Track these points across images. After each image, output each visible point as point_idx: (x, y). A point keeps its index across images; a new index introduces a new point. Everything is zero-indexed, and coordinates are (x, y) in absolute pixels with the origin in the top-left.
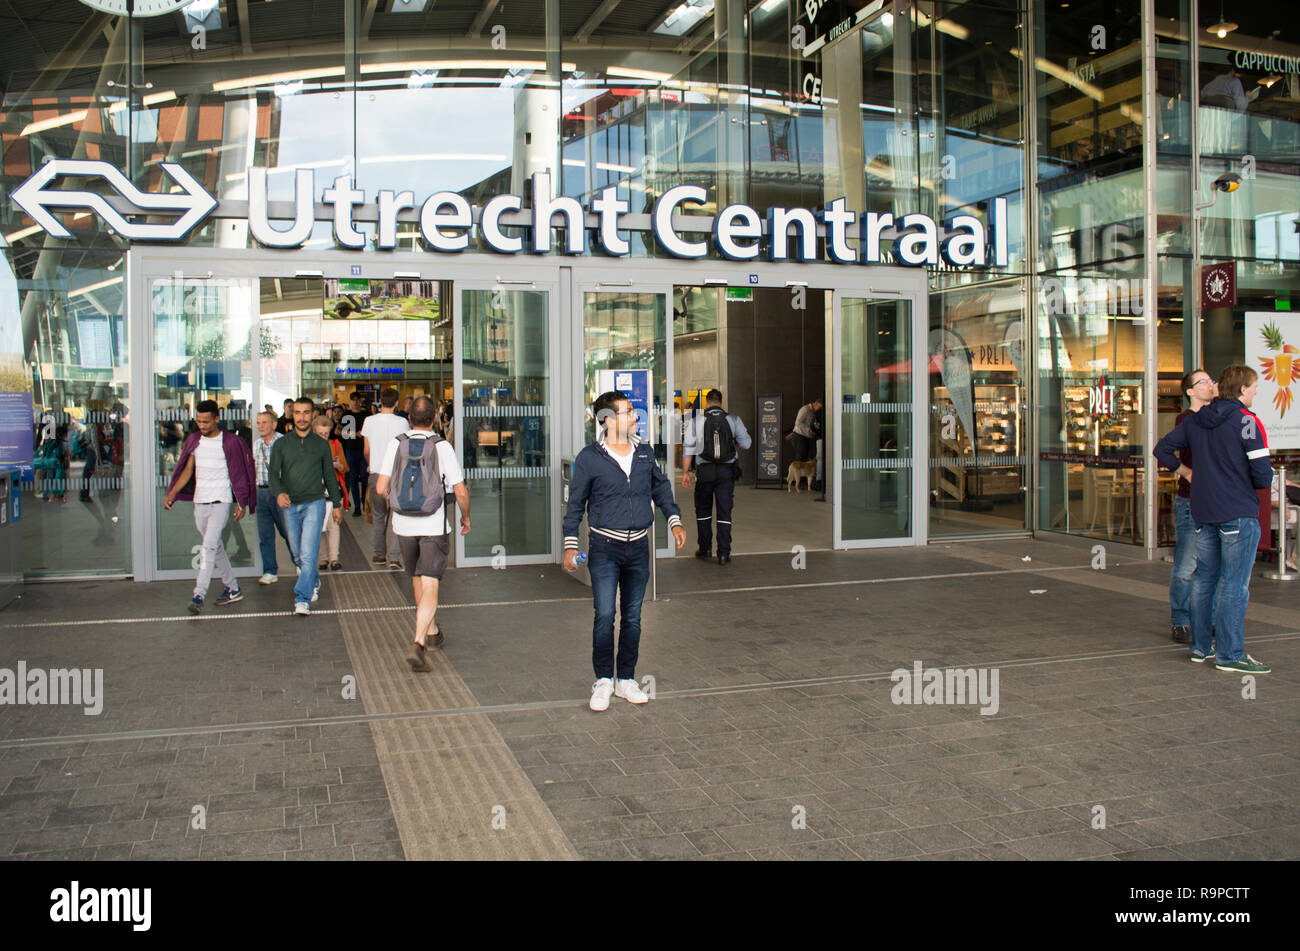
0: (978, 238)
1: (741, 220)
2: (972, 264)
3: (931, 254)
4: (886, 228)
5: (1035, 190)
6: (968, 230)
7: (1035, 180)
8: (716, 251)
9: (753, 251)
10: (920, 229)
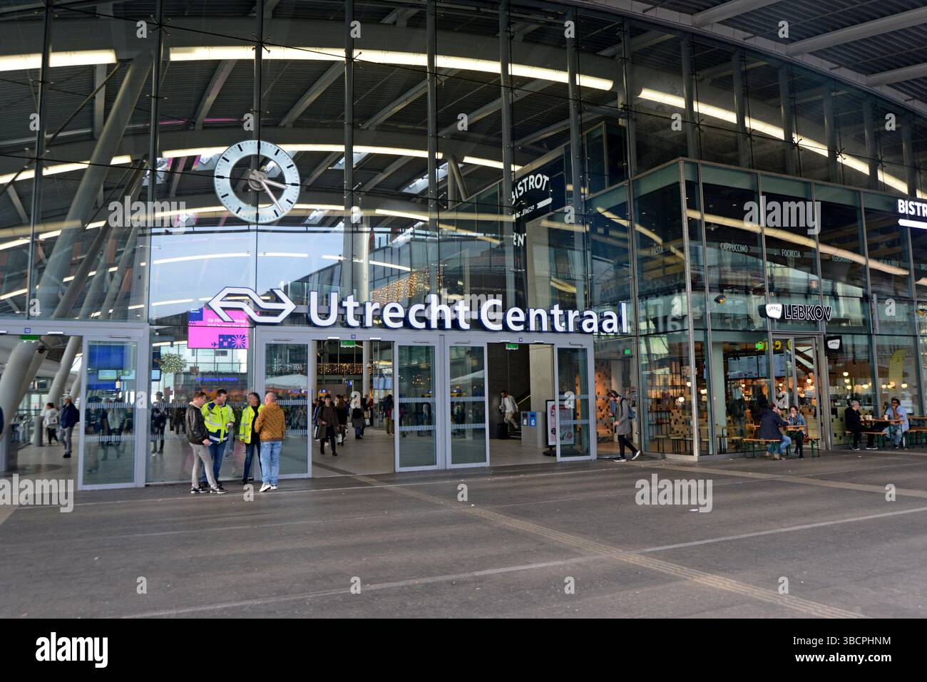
0: (615, 321)
1: (516, 314)
2: (613, 332)
3: (595, 328)
4: (576, 317)
5: (637, 299)
6: (610, 317)
7: (637, 295)
8: (506, 328)
9: (521, 328)
10: (590, 317)
